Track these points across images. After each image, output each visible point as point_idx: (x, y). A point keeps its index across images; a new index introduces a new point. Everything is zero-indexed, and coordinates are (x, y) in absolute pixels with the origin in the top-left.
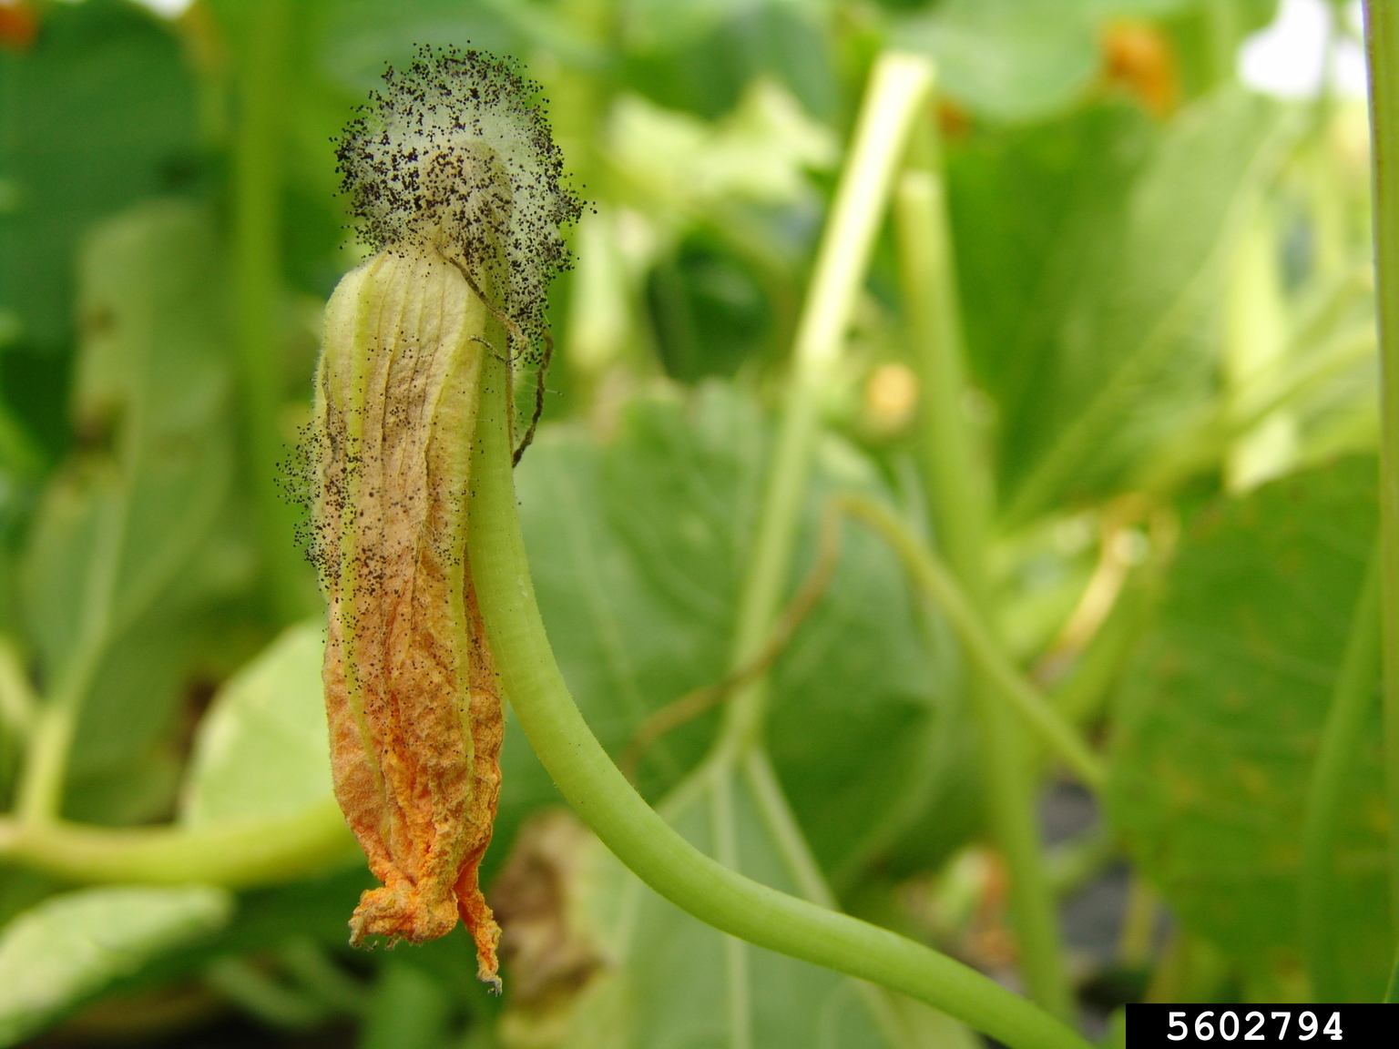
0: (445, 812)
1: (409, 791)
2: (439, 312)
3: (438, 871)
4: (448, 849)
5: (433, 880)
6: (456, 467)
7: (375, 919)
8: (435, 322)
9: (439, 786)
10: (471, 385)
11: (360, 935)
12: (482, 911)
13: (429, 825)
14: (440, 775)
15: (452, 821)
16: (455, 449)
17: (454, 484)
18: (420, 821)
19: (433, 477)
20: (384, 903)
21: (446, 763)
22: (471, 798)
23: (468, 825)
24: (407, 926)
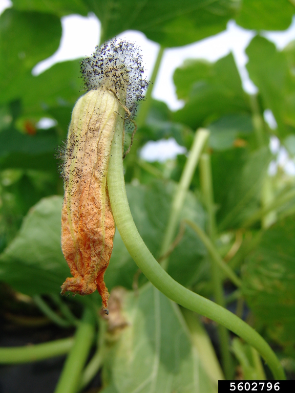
0: (95, 254)
1: (83, 247)
3: (91, 272)
4: (95, 266)
5: (90, 275)
7: (69, 286)
9: (93, 245)
11: (64, 291)
12: (104, 288)
13: (89, 258)
14: (94, 241)
15: (97, 257)
17: (106, 153)
18: (87, 256)
19: (99, 151)
20: (72, 281)
21: (96, 238)
22: (103, 250)
23: (101, 259)
24: (80, 289)
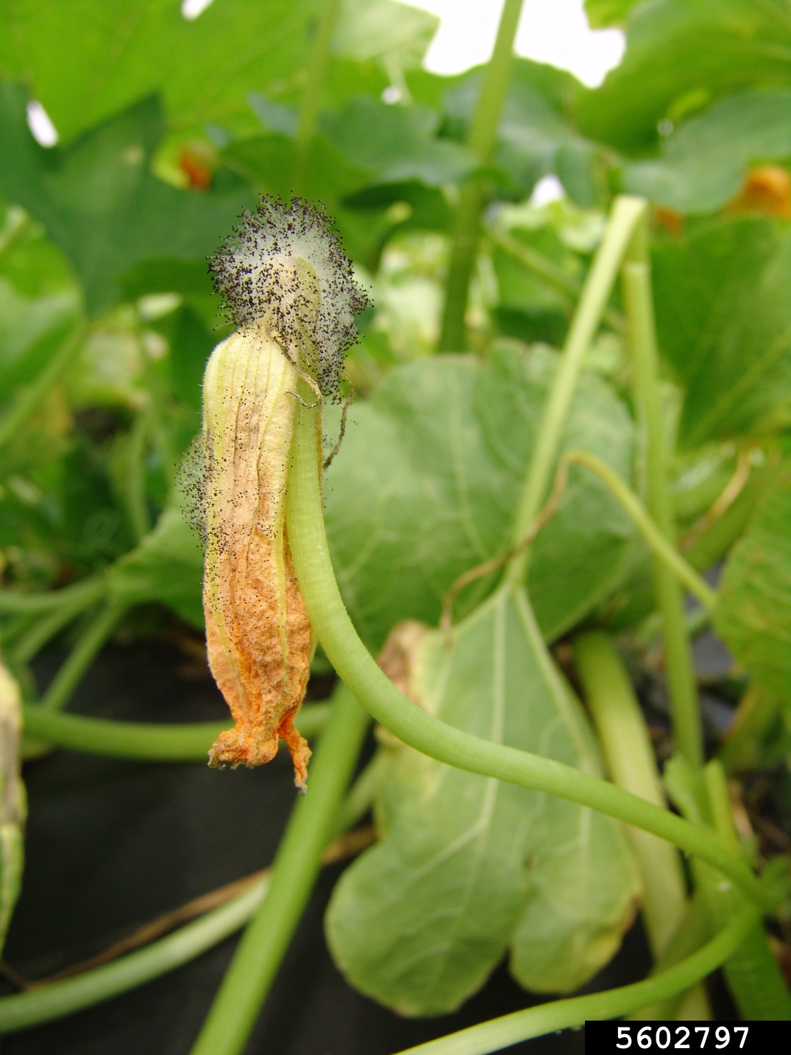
0: (269, 687)
1: (247, 673)
2: (267, 374)
3: (264, 722)
4: (271, 710)
5: (262, 728)
6: (277, 473)
7: (223, 752)
8: (265, 380)
9: (265, 672)
10: (286, 421)
11: (214, 759)
13: (259, 695)
14: (265, 666)
15: (274, 693)
16: (276, 462)
17: (276, 484)
18: (254, 692)
19: (261, 481)
20: (230, 742)
21: (268, 659)
22: (286, 679)
23: (285, 695)
24: (243, 757)
